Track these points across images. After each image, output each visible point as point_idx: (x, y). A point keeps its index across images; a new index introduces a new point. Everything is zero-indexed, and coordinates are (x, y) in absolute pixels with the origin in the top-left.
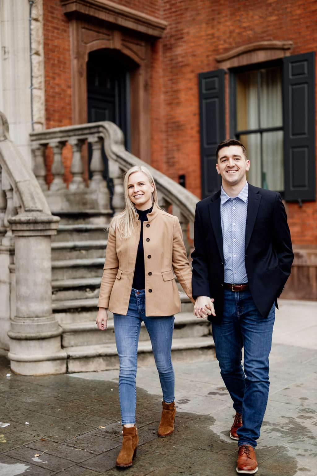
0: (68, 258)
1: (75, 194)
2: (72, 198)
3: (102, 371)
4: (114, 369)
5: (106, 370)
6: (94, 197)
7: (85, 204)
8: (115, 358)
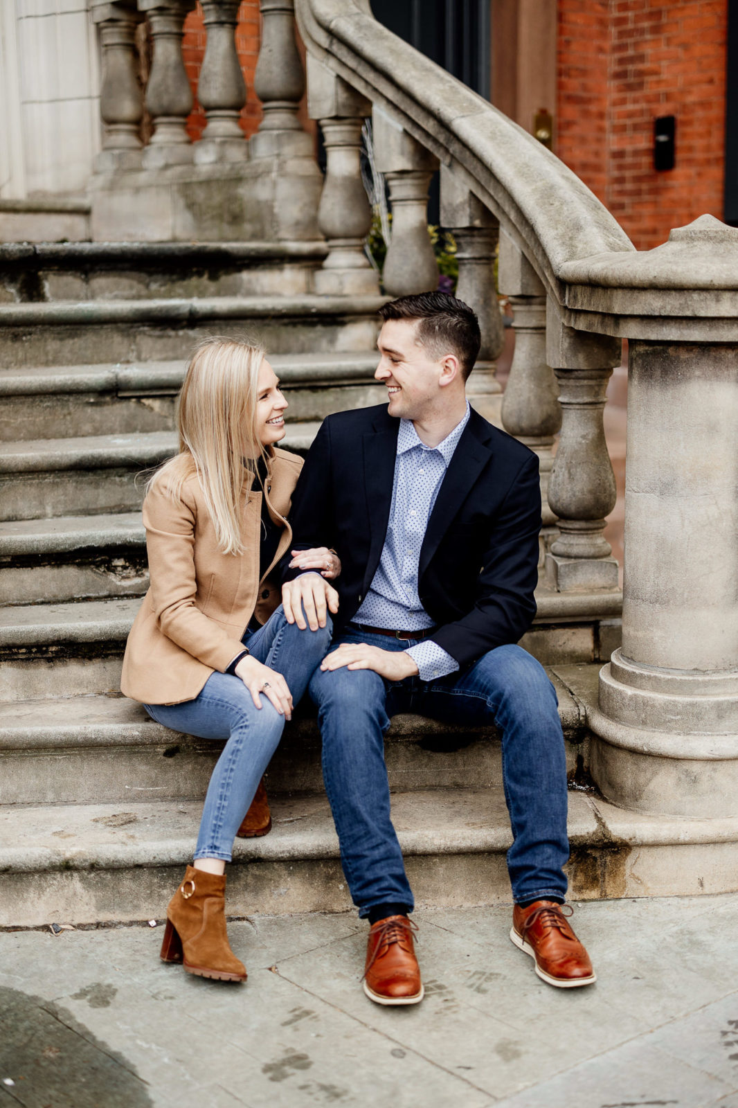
0: (87, 428)
1: (207, 182)
2: (200, 195)
3: (81, 927)
4: (131, 924)
5: (99, 925)
6: (261, 192)
7: (236, 219)
8: (133, 879)
